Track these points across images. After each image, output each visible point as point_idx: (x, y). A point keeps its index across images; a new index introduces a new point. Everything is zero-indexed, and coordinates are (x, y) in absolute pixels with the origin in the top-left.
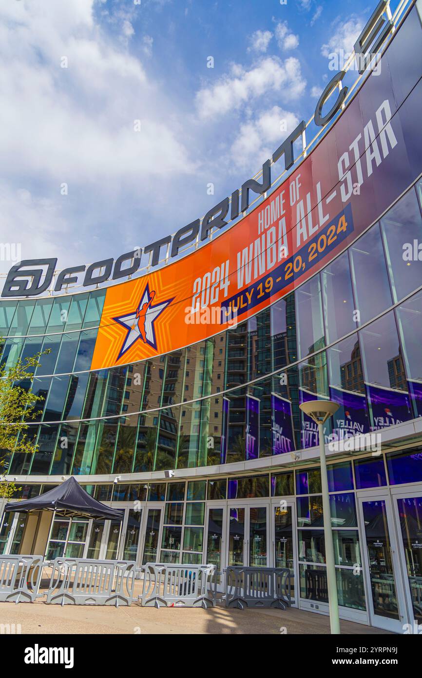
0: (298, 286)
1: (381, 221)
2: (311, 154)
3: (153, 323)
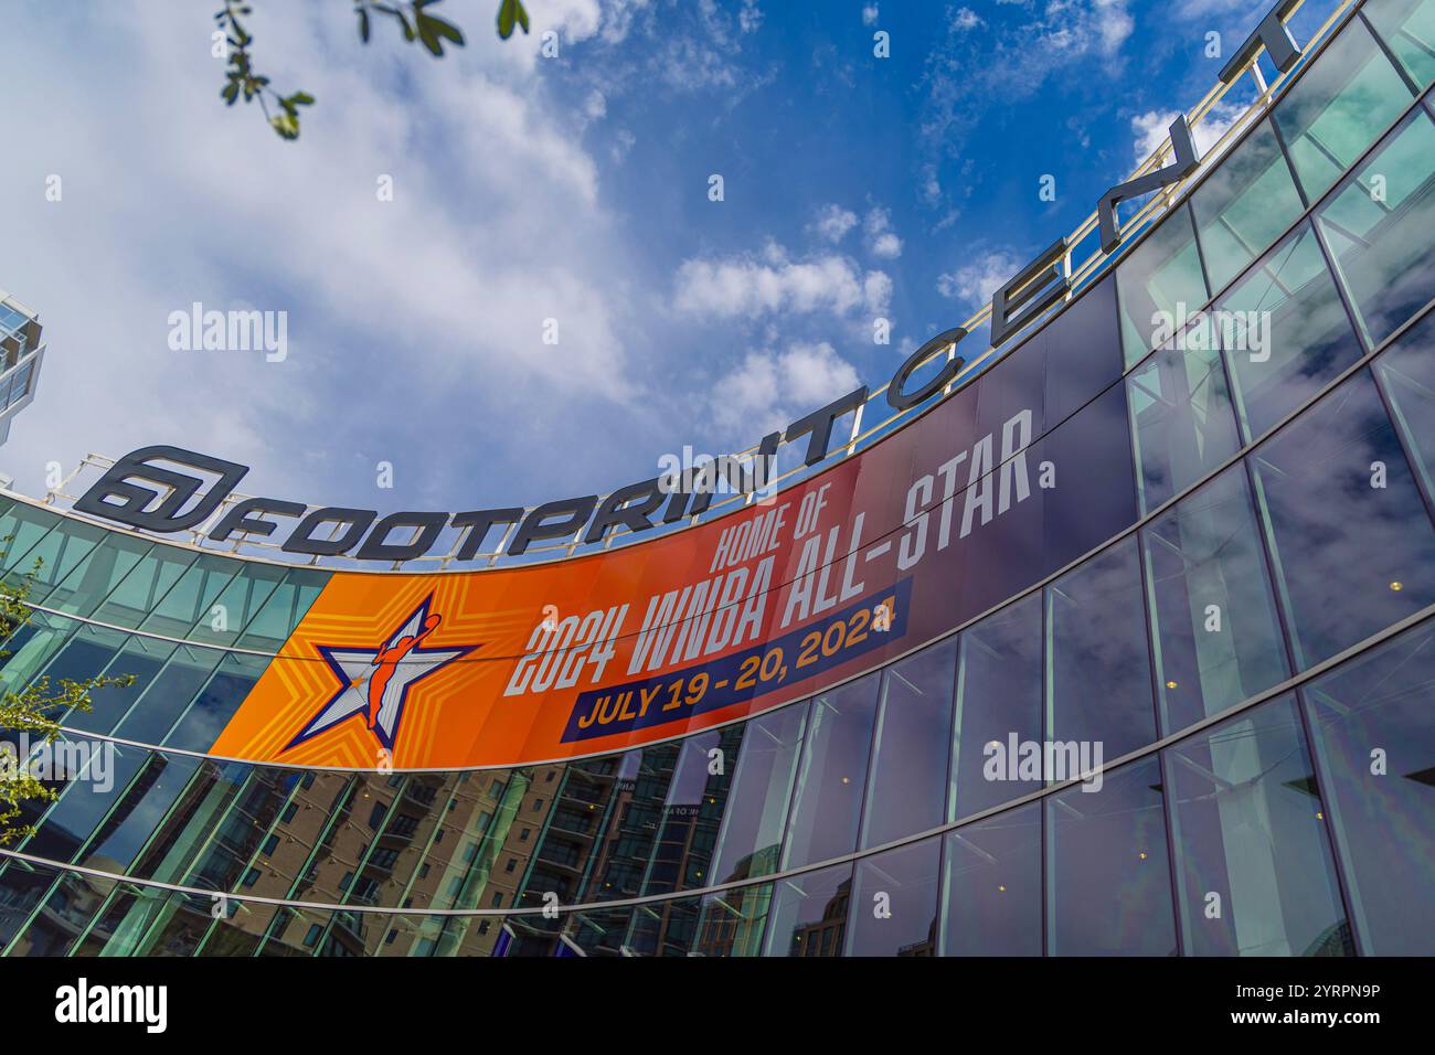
0: (756, 712)
1: (963, 634)
2: (863, 452)
3: (407, 687)
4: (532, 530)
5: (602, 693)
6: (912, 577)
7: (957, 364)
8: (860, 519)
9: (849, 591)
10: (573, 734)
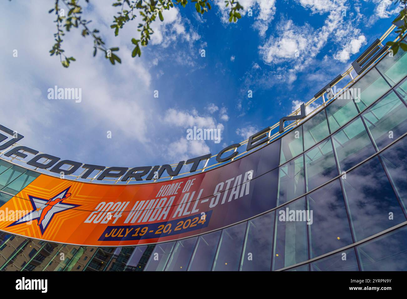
0: (160, 242)
1: (223, 230)
2: (206, 172)
3: (54, 214)
4: (106, 174)
5: (114, 227)
6: (213, 210)
7: (236, 153)
8: (202, 190)
9: (194, 211)
10: (103, 238)
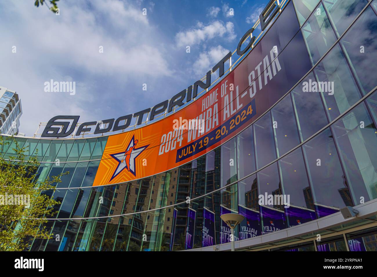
0: (223, 143)
1: (271, 110)
2: (233, 70)
3: (134, 159)
4: (154, 113)
5: (183, 148)
6: (254, 99)
7: (254, 39)
8: (237, 88)
9: (239, 107)
10: (178, 160)
